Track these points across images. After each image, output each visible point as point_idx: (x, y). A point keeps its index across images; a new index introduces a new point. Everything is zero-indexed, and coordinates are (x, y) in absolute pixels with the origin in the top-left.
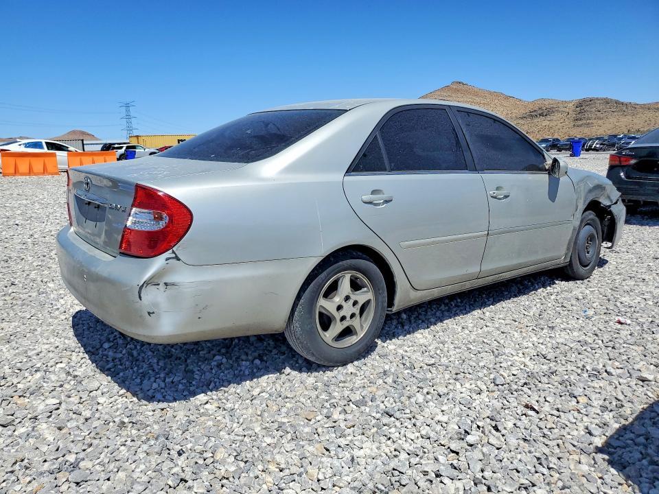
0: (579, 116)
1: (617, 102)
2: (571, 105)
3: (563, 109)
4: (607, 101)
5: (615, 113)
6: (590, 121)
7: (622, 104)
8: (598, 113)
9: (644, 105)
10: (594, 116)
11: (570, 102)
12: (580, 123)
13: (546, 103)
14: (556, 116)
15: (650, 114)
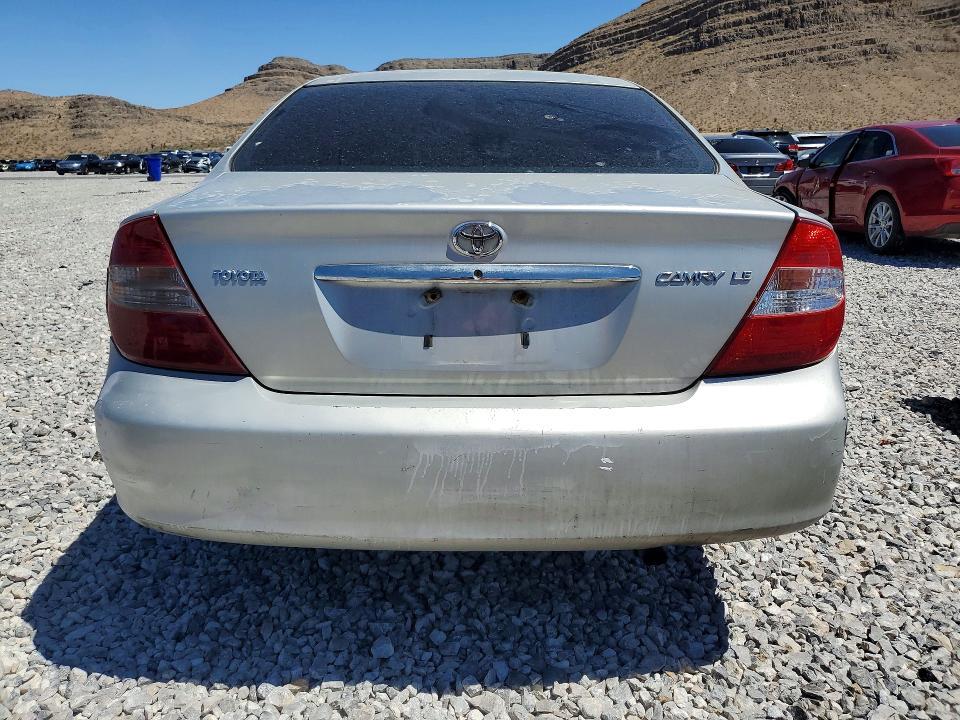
0: (78, 121)
1: (127, 105)
2: (61, 103)
3: (51, 110)
4: (113, 103)
5: (128, 121)
6: (97, 130)
7: (134, 107)
8: (105, 119)
9: (163, 111)
10: (99, 123)
11: (57, 99)
12: (83, 131)
13: (19, 97)
14: (40, 120)
15: (172, 124)
